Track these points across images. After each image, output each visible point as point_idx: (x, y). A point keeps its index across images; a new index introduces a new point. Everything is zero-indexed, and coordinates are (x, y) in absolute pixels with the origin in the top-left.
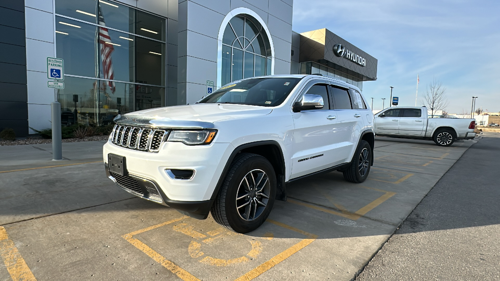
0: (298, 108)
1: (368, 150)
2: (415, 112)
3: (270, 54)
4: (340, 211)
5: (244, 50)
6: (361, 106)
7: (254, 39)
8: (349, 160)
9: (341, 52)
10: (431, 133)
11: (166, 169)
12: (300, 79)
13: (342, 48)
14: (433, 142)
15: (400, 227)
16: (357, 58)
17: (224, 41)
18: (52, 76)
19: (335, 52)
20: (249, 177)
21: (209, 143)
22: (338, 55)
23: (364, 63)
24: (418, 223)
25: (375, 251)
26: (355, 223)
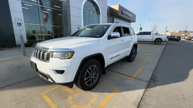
0: (110, 38)
1: (135, 50)
2: (149, 33)
3: (100, 14)
4: (126, 76)
5: (91, 13)
6: (133, 34)
7: (94, 9)
8: (128, 55)
9: (124, 13)
10: (154, 40)
11: (52, 70)
12: (111, 25)
13: (124, 11)
14: (154, 43)
15: (149, 83)
16: (129, 15)
17: (84, 10)
18: (18, 25)
19: (122, 13)
20: (89, 70)
21: (71, 58)
22: (123, 14)
23: (131, 16)
24: (155, 80)
25: (142, 97)
26: (132, 81)
